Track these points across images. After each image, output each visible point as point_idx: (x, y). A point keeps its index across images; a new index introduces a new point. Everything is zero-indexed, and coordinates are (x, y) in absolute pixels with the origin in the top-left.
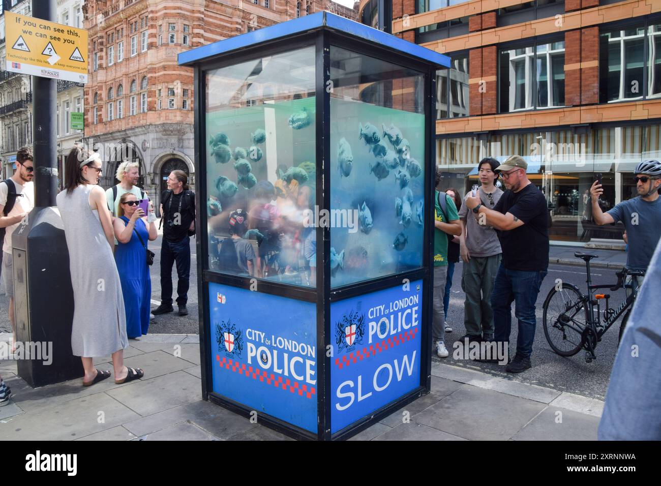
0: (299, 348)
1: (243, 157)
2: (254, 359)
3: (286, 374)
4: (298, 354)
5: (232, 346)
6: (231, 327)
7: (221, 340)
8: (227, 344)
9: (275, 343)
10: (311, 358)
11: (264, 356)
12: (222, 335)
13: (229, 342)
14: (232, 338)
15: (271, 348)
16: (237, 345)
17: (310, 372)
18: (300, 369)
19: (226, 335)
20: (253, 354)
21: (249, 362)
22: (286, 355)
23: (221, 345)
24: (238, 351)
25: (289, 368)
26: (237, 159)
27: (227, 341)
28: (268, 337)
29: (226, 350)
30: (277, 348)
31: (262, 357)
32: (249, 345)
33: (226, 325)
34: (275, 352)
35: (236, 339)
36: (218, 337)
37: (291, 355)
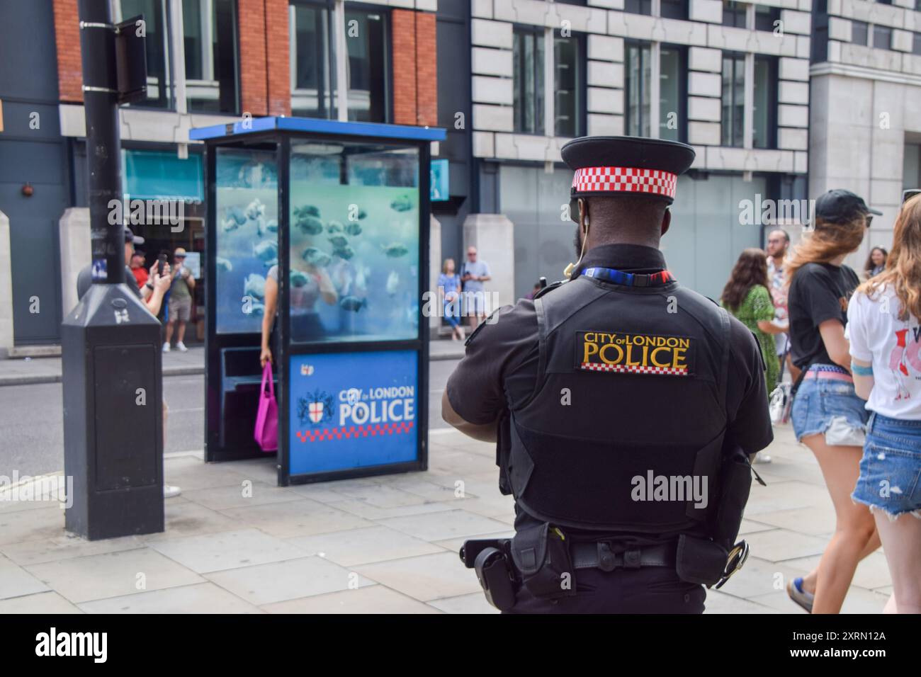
0: (398, 392)
1: (338, 231)
2: (349, 419)
3: (385, 419)
4: (398, 398)
5: (320, 416)
6: (319, 396)
7: (304, 412)
8: (312, 417)
9: (374, 394)
10: (410, 397)
11: (361, 412)
12: (306, 408)
13: (316, 412)
14: (320, 406)
15: (368, 402)
16: (327, 412)
17: (408, 409)
18: (399, 410)
19: (312, 407)
20: (347, 415)
21: (342, 423)
22: (385, 403)
23: (304, 420)
24: (328, 418)
25: (388, 413)
26: (331, 231)
27: (313, 412)
28: (366, 392)
29: (311, 422)
30: (375, 400)
31: (358, 414)
32: (342, 407)
33: (314, 396)
34: (373, 405)
35: (326, 407)
36: (300, 411)
37: (390, 400)
